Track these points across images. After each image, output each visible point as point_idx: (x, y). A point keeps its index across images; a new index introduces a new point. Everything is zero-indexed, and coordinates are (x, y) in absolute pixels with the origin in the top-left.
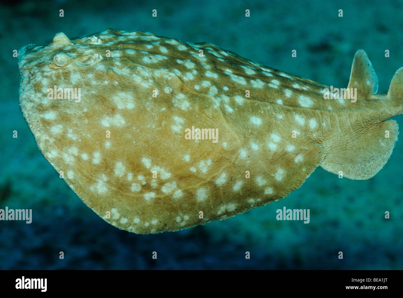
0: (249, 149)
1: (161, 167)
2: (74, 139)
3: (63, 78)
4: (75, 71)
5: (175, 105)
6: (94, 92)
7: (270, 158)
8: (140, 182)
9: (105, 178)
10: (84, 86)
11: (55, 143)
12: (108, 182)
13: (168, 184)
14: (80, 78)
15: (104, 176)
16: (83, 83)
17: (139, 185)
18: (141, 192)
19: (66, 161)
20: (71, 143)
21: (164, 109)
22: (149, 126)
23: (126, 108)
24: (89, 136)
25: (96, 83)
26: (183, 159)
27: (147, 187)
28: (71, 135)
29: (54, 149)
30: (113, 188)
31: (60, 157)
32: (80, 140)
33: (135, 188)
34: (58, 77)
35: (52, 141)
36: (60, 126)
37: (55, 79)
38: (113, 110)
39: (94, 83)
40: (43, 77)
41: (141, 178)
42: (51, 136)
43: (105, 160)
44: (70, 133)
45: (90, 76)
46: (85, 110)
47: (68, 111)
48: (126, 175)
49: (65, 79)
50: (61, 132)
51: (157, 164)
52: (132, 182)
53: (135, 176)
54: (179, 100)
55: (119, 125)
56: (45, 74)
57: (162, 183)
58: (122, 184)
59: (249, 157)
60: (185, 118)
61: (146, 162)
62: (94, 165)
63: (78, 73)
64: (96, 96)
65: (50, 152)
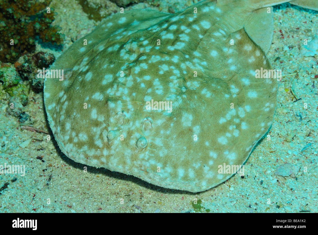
0: (231, 64)
1: (227, 113)
2: (199, 165)
3: (155, 150)
4: (153, 139)
5: (195, 89)
6: (175, 136)
7: (237, 53)
8: (233, 129)
9: (226, 153)
10: (168, 140)
11: (199, 180)
12: (230, 151)
13: (239, 113)
14: (160, 140)
15: (225, 153)
16: (165, 139)
17: (235, 131)
18: (240, 130)
19: (211, 177)
20: (201, 168)
21: (196, 97)
22: (203, 111)
23: (191, 121)
24: (200, 154)
25: (169, 131)
26: (227, 98)
27: (238, 126)
28: (197, 166)
29: (202, 182)
30: (234, 148)
31: (207, 180)
32: (201, 162)
33: (236, 134)
34: (152, 152)
35: (197, 181)
36: (190, 170)
37: (153, 155)
38: (190, 130)
39: (168, 133)
40: (148, 161)
41: (231, 128)
42: (194, 180)
43: (215, 149)
44: (196, 166)
45: (162, 132)
46: (185, 148)
47: (182, 159)
48: (227, 137)
49: (156, 149)
50: (193, 171)
51: (226, 114)
52: (232, 134)
53: (229, 131)
54: (191, 86)
55: (199, 131)
56: (146, 159)
57: (237, 116)
58: (232, 142)
59: (236, 65)
60: (204, 88)
61: (222, 121)
62: (217, 158)
63: (156, 138)
64: (178, 136)
65: (202, 186)
